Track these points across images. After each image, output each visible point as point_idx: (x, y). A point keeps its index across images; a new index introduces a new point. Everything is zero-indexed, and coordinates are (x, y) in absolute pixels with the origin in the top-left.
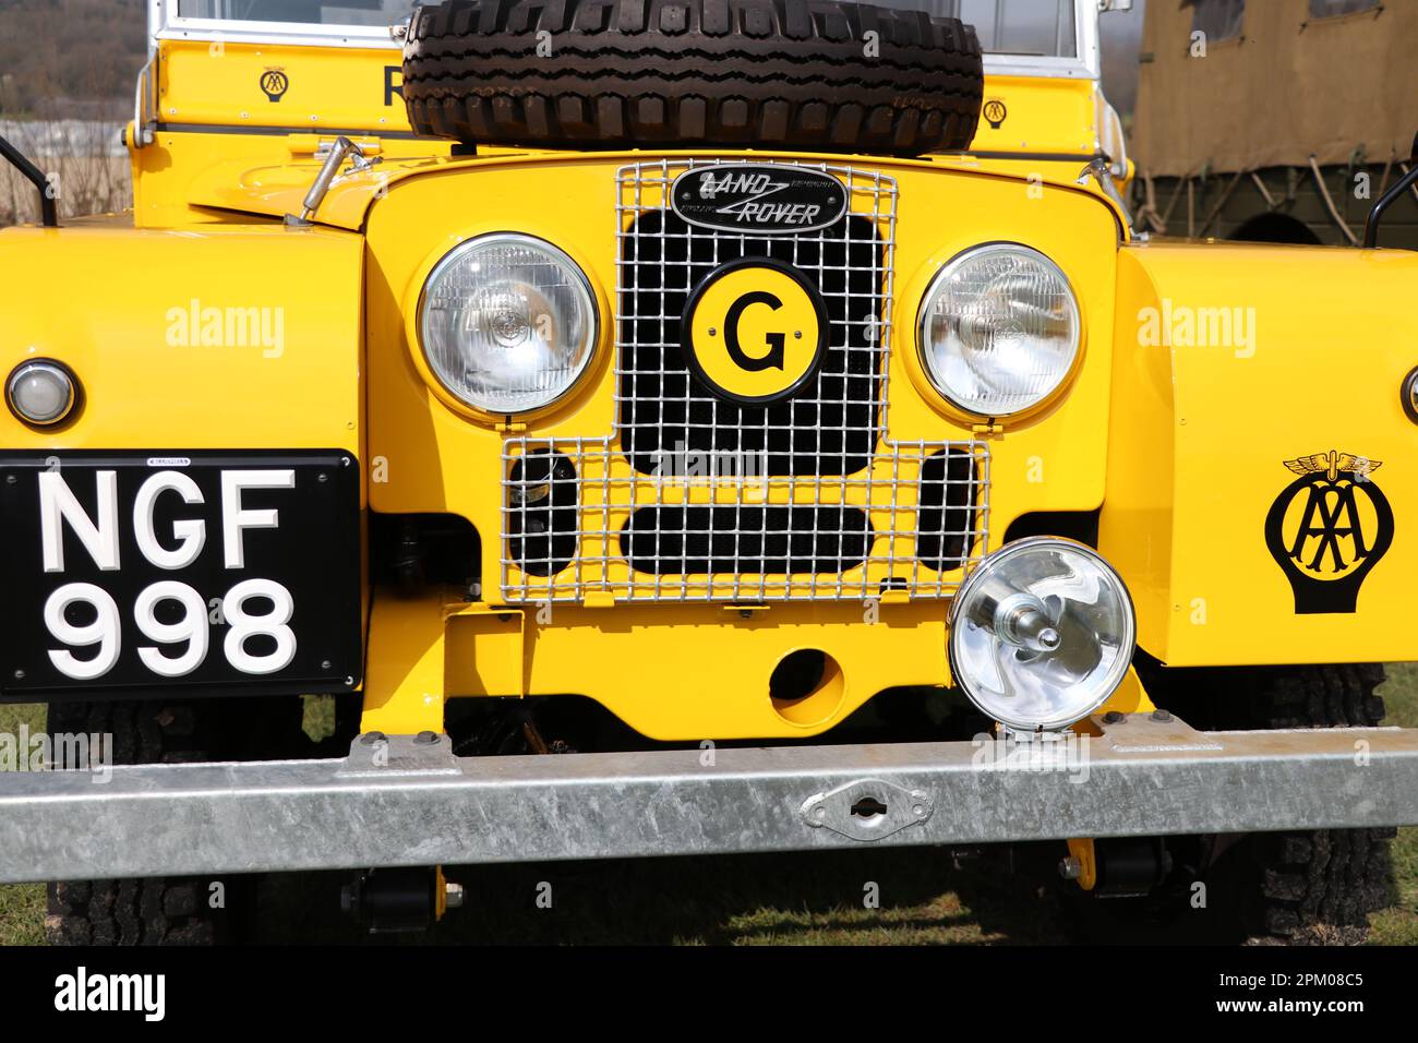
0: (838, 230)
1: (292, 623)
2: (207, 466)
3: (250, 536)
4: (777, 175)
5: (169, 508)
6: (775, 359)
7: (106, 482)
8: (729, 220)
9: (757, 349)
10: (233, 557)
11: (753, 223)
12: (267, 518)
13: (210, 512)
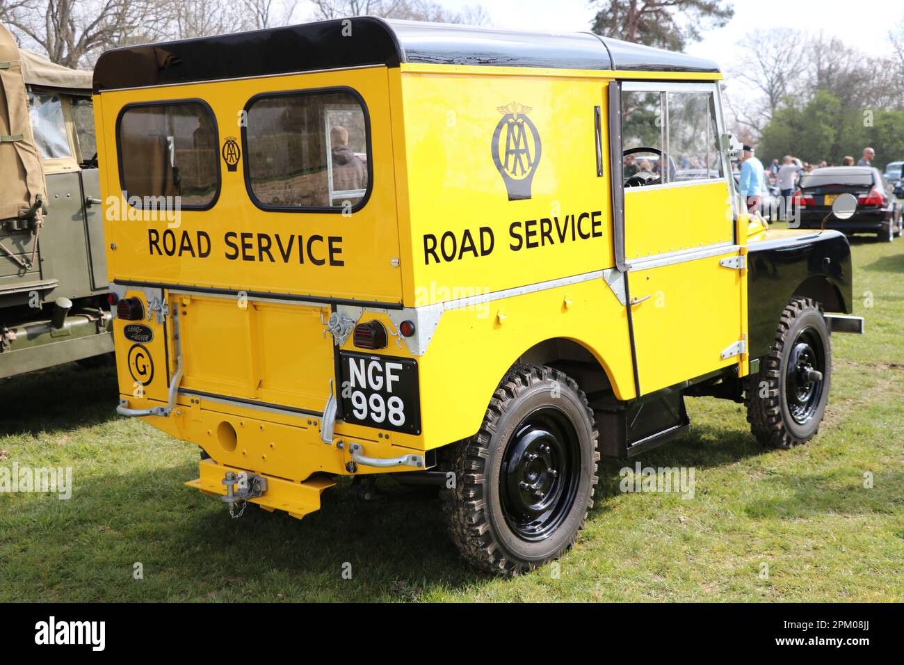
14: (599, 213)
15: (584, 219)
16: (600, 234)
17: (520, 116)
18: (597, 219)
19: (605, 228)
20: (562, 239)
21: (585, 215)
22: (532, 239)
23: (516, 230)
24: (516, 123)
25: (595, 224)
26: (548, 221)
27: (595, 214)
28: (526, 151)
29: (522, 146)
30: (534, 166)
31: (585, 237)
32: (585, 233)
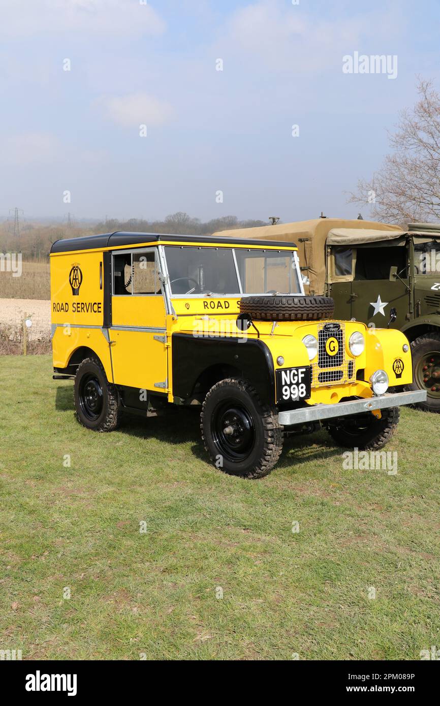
0: (339, 332)
1: (306, 390)
2: (297, 369)
3: (302, 378)
4: (334, 324)
5: (294, 375)
6: (334, 350)
7: (288, 372)
8: (329, 331)
9: (332, 349)
10: (300, 381)
11: (331, 331)
12: (303, 375)
13: (297, 375)
14: (100, 304)
15: (95, 305)
16: (100, 312)
17: (77, 267)
18: (99, 305)
19: (102, 309)
20: (87, 311)
21: (95, 303)
22: (79, 309)
23: (74, 305)
24: (76, 269)
25: (99, 307)
26: (83, 304)
27: (99, 304)
28: (78, 279)
29: (77, 277)
30: (80, 284)
31: (95, 312)
32: (95, 310)
